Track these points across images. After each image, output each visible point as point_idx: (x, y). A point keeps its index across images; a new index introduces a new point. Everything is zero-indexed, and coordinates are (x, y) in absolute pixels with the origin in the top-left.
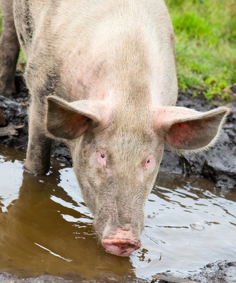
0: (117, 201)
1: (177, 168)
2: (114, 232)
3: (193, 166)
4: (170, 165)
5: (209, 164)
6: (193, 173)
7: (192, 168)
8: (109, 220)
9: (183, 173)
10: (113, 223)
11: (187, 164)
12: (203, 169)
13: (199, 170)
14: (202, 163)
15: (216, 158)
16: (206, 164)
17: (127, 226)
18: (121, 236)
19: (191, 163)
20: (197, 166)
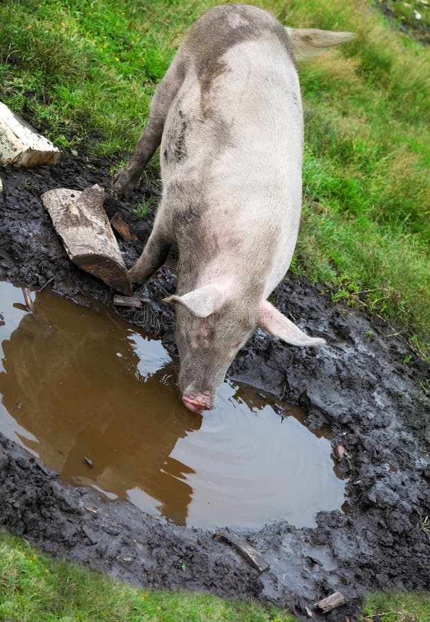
0: (206, 369)
1: (276, 388)
2: (195, 394)
3: (293, 391)
4: (270, 383)
5: (308, 394)
6: (291, 398)
7: (291, 393)
8: (194, 382)
9: (281, 395)
10: (196, 387)
11: (288, 388)
12: (301, 396)
13: (297, 396)
14: (302, 390)
15: (317, 390)
16: (305, 393)
17: (207, 393)
18: (200, 399)
19: (292, 389)
20: (296, 392)
